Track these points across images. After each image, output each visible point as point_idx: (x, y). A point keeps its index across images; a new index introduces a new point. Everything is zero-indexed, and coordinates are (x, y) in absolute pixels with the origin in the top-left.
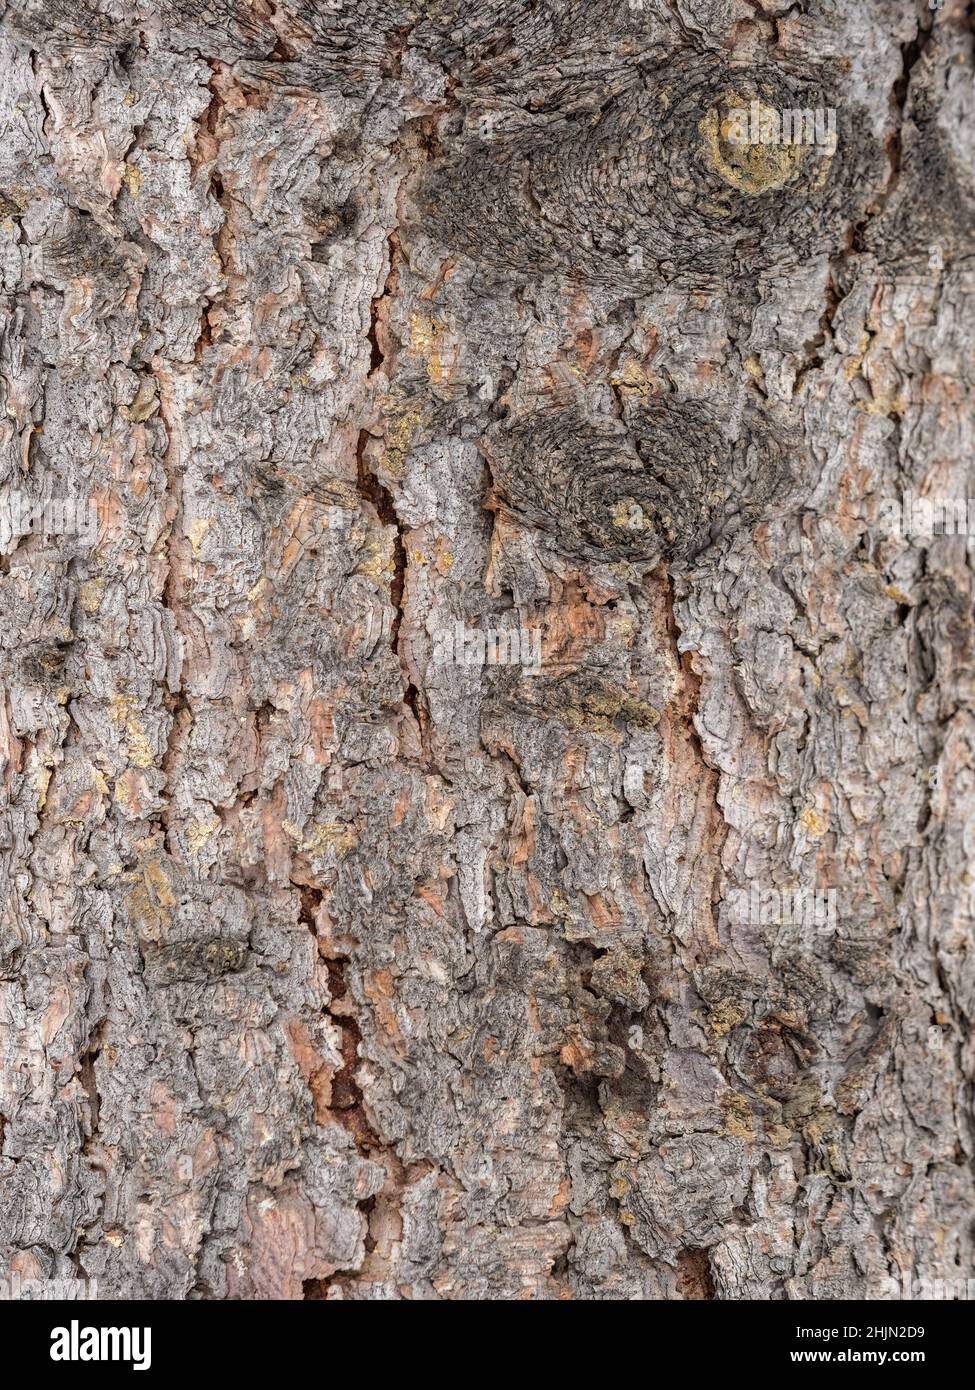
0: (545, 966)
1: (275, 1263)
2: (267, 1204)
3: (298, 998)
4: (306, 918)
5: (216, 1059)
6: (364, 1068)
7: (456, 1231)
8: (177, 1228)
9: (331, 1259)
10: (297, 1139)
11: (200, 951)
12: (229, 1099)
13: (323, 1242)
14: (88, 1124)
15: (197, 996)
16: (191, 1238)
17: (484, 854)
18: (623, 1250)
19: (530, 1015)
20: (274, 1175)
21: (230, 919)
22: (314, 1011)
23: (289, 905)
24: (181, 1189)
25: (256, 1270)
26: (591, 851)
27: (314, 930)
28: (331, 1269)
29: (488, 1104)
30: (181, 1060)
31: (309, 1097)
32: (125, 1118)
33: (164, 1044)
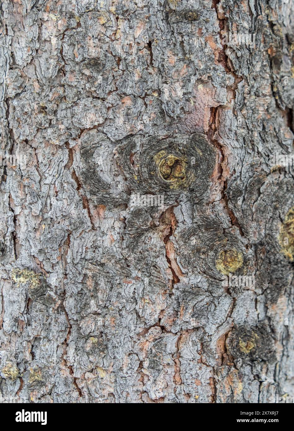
0: (266, 26)
1: (202, 103)
2: (200, 86)
3: (211, 30)
4: (214, 7)
5: (189, 44)
6: (228, 49)
7: (247, 97)
8: (175, 91)
9: (218, 102)
10: (212, 68)
11: (185, 14)
12: (192, 56)
13: (216, 97)
14: (149, 61)
15: (184, 27)
16: (180, 93)
18: (275, 106)
19: (262, 40)
20: (204, 78)
22: (216, 33)
23: (208, 3)
24: (176, 81)
25: (197, 104)
27: (216, 10)
28: (218, 105)
29: (254, 63)
30: (178, 44)
31: (214, 57)
32: (159, 60)
33: (174, 39)
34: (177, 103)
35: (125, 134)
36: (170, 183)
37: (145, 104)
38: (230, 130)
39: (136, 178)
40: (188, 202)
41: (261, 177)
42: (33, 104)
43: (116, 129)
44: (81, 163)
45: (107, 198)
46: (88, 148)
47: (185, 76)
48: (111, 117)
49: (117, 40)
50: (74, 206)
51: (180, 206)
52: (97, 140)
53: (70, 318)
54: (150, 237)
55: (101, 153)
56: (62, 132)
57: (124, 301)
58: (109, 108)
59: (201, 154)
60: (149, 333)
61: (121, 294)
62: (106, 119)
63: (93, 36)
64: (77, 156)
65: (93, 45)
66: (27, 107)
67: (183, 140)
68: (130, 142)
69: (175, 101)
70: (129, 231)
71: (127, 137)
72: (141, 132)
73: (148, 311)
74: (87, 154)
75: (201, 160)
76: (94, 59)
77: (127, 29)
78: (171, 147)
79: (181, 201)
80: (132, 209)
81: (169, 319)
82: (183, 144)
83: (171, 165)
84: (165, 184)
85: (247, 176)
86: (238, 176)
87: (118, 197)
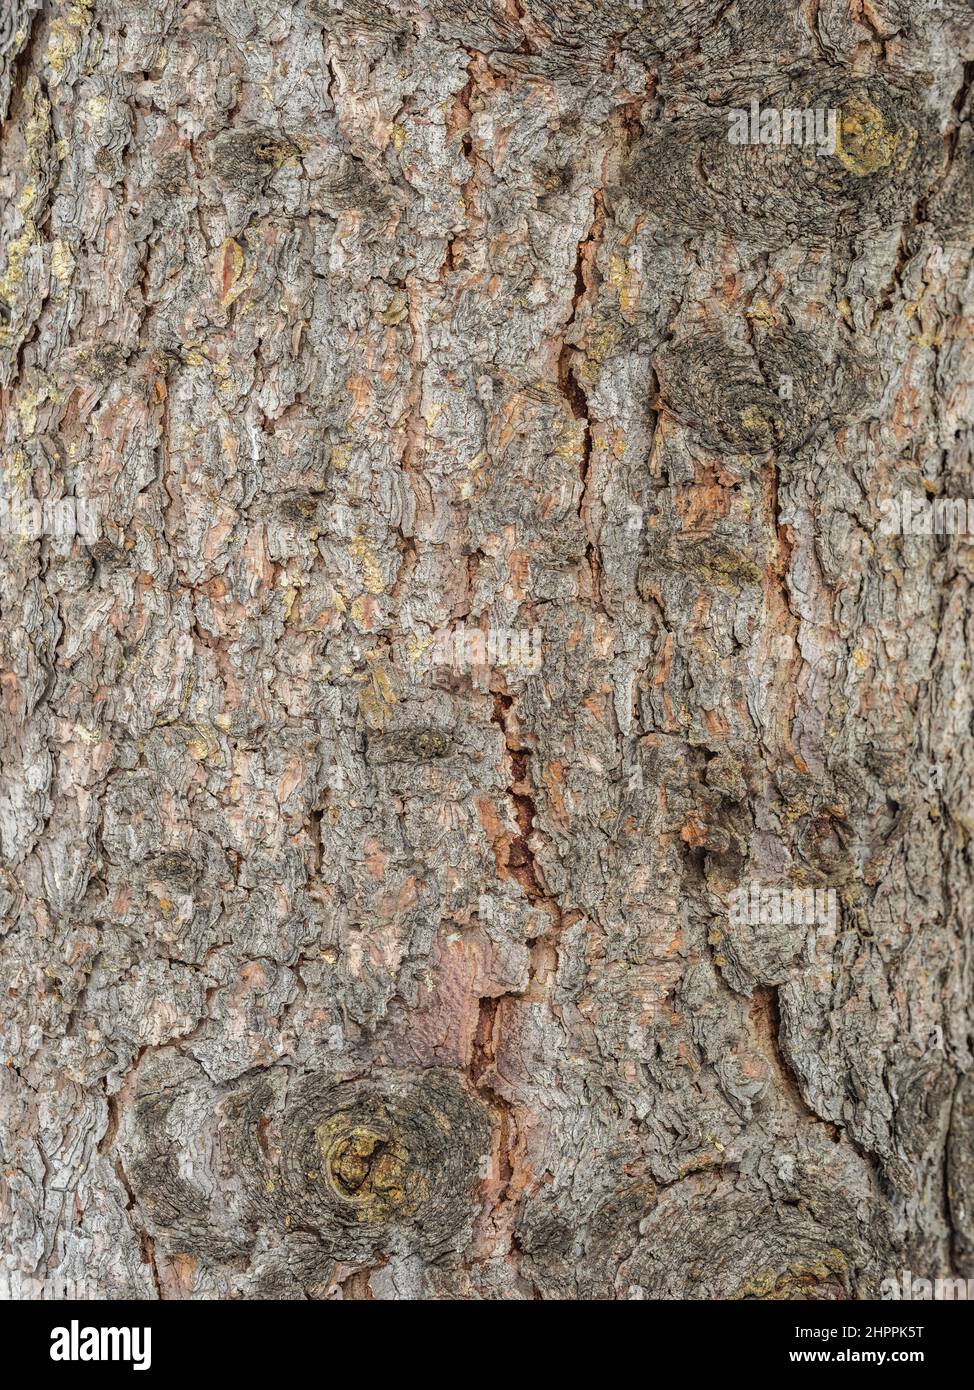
0: (674, 764)
1: (458, 984)
2: (454, 937)
3: (487, 781)
4: (498, 718)
5: (421, 822)
6: (536, 836)
7: (598, 966)
8: (381, 952)
9: (503, 983)
10: (483, 889)
11: (413, 739)
12: (429, 854)
13: (497, 969)
14: (312, 866)
15: (409, 773)
16: (392, 959)
17: (633, 676)
18: (714, 985)
19: (660, 802)
20: (463, 915)
21: (439, 716)
22: (500, 790)
23: (484, 708)
24: (386, 922)
25: (442, 988)
26: (710, 677)
27: (504, 728)
28: (503, 990)
29: (627, 869)
30: (392, 822)
31: (492, 857)
32: (343, 863)
33: (380, 809)
34: (380, 984)
35: (245, 1065)
36: (356, 1204)
37: (300, 982)
38: (538, 1058)
39: (271, 1187)
40: (414, 1258)
41: (639, 1192)
42: (34, 967)
43: (226, 1049)
44: (137, 1139)
45: (197, 1236)
46: (153, 1097)
47: (409, 909)
48: (216, 1014)
49: (235, 805)
50: (120, 1254)
51: (389, 1268)
52: (177, 1074)
55: (188, 1111)
56: (95, 1049)
58: (210, 991)
59: (447, 1126)
62: (201, 1022)
63: (176, 793)
64: (128, 1119)
65: (174, 816)
66: (19, 974)
67: (396, 1085)
68: (257, 1087)
69: (378, 980)
71: (253, 1072)
72: (287, 1061)
74: (151, 1114)
75: (446, 1141)
76: (174, 854)
77: (260, 777)
78: (364, 1106)
79: (393, 1254)
80: (259, 1270)
82: (398, 1098)
83: (365, 1154)
84: (344, 1206)
85: (598, 1186)
86: (562, 1189)
87: (226, 1235)
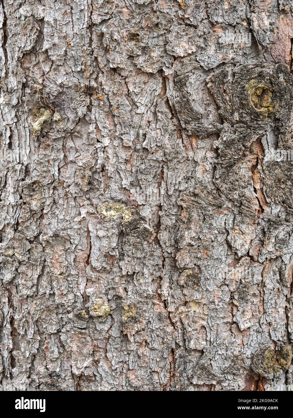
34: (265, 32)
35: (217, 63)
36: (261, 112)
37: (236, 32)
39: (229, 107)
40: (272, 132)
42: (122, 31)
43: (209, 57)
44: (175, 92)
45: (200, 127)
46: (182, 76)
47: (269, 6)
48: (203, 45)
50: (168, 136)
51: (265, 136)
52: (190, 68)
53: (163, 251)
54: (240, 167)
55: (193, 81)
56: (155, 60)
57: (216, 232)
58: (201, 36)
59: (285, 84)
60: (239, 264)
61: (212, 225)
62: (199, 47)
64: (170, 85)
66: (116, 34)
67: (269, 69)
68: (222, 71)
69: (263, 30)
70: (222, 160)
71: (218, 66)
72: (232, 61)
73: (239, 242)
74: (181, 82)
75: (285, 90)
78: (261, 76)
79: (266, 130)
80: (225, 139)
81: (256, 248)
82: (270, 74)
83: (260, 94)
84: (256, 113)
87: (210, 126)
